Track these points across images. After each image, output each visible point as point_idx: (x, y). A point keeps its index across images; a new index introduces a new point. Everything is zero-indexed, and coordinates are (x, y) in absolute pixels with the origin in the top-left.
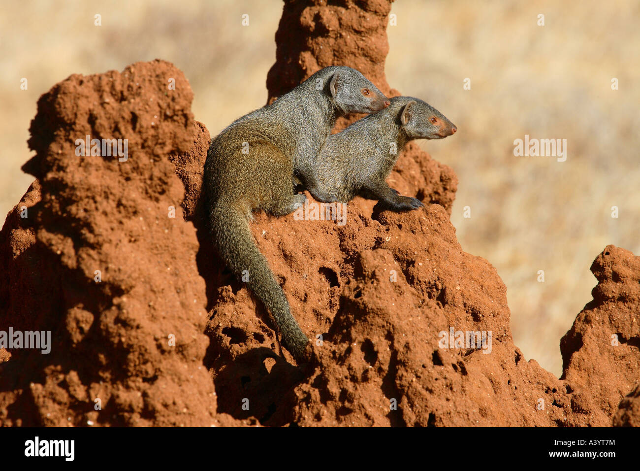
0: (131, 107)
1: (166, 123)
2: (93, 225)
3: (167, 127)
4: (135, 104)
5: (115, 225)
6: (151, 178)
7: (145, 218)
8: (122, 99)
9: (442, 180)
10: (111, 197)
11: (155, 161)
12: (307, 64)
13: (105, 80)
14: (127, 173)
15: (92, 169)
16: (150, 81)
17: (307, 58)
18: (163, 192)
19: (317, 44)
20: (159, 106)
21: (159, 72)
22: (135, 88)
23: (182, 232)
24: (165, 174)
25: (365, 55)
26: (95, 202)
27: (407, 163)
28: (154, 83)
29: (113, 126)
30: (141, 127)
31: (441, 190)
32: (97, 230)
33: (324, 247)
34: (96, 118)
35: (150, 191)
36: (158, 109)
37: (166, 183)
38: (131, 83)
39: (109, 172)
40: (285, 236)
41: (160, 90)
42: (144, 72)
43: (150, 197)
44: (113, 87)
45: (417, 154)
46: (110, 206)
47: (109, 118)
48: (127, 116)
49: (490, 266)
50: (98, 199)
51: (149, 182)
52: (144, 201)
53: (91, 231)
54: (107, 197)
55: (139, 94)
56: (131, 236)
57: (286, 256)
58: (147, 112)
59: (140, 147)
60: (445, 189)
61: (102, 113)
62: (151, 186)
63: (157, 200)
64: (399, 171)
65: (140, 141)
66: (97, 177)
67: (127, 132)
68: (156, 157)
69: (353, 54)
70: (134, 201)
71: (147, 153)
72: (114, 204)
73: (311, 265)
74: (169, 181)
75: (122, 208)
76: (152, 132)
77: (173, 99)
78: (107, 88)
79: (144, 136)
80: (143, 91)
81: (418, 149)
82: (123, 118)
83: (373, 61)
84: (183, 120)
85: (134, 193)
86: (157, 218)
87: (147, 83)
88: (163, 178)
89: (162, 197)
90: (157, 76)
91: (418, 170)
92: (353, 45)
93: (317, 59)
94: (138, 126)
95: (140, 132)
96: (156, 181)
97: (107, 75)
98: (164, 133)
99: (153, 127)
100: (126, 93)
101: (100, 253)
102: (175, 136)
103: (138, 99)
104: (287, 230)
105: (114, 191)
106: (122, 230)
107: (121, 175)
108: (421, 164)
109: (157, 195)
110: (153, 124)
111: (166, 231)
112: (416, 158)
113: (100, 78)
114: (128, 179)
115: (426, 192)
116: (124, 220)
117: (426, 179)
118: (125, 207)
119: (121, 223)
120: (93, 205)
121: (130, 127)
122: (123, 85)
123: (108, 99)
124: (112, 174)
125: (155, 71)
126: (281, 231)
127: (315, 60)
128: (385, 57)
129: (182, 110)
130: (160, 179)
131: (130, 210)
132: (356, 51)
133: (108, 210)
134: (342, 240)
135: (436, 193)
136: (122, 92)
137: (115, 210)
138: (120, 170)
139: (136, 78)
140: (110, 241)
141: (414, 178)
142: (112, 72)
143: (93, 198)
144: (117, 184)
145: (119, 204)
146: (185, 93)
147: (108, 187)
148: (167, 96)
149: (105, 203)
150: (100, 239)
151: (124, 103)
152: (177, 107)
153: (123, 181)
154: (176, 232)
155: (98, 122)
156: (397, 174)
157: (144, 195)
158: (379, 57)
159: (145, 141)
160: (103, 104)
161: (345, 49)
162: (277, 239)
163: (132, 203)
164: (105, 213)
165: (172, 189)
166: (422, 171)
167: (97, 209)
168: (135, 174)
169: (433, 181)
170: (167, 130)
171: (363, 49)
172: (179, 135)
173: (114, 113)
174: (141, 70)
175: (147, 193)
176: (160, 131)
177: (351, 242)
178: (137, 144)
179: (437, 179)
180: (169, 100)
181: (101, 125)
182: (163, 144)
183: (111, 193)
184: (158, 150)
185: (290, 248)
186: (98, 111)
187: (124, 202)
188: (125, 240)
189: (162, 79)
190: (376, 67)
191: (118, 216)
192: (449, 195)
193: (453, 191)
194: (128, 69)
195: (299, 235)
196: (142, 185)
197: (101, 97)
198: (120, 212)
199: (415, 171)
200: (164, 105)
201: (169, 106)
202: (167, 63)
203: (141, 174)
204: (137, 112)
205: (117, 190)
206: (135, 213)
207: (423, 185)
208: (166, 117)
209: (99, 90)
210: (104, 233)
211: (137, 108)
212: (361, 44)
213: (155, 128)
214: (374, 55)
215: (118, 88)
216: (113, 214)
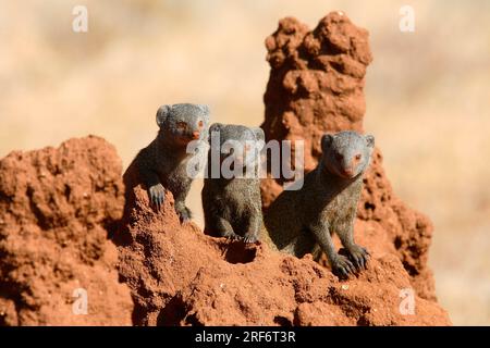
0: (65, 179)
1: (98, 194)
2: (31, 288)
3: (99, 198)
4: (68, 177)
5: (53, 288)
6: (85, 245)
7: (81, 281)
8: (57, 172)
9: (418, 227)
10: (48, 263)
11: (89, 229)
12: (290, 123)
13: (42, 155)
14: (63, 240)
15: (31, 238)
16: (83, 155)
17: (290, 117)
18: (97, 258)
19: (299, 105)
20: (91, 178)
21: (90, 147)
22: (69, 162)
23: (117, 293)
24: (98, 241)
25: (343, 114)
26: (34, 267)
27: (385, 212)
28: (86, 157)
29: (49, 197)
30: (74, 197)
31: (417, 237)
32: (36, 293)
33: (279, 298)
34: (33, 191)
35: (84, 256)
36: (90, 181)
37: (99, 249)
38: (66, 158)
39: (45, 239)
40: (241, 289)
41: (92, 163)
42: (77, 147)
43: (85, 262)
44: (49, 162)
45: (395, 203)
46: (47, 270)
47: (45, 191)
48: (61, 188)
49: (442, 310)
50: (36, 264)
51: (83, 248)
52: (79, 266)
53: (30, 294)
54: (44, 263)
55: (72, 168)
56: (68, 298)
57: (242, 308)
58: (79, 184)
59: (74, 216)
60: (421, 235)
61: (39, 186)
62: (85, 252)
63: (92, 264)
64: (378, 220)
65: (73, 211)
66: (35, 245)
67: (61, 202)
68: (89, 226)
69: (333, 113)
70: (69, 266)
71: (81, 221)
72: (51, 269)
73: (267, 314)
74: (102, 246)
75: (58, 272)
76: (84, 202)
77: (104, 172)
78: (44, 163)
79: (78, 206)
80: (76, 165)
81: (395, 199)
82: (58, 190)
83: (351, 119)
84: (114, 191)
85: (69, 258)
86: (92, 281)
87: (80, 158)
88: (96, 244)
89: (95, 262)
90: (90, 151)
91: (396, 218)
92: (332, 105)
93: (299, 118)
94: (71, 197)
95: (73, 203)
96: (90, 247)
97: (44, 151)
98: (96, 203)
99: (85, 198)
100: (60, 167)
101: (38, 314)
102: (106, 206)
103: (71, 172)
104: (244, 283)
105: (50, 257)
106: (59, 292)
107: (58, 242)
108: (398, 213)
109: (92, 260)
110: (85, 195)
111: (101, 293)
112: (394, 207)
113: (37, 154)
114: (64, 246)
115: (403, 239)
116: (61, 284)
117: (403, 226)
118: (61, 271)
119: (58, 286)
120: (32, 271)
121: (64, 198)
122: (57, 159)
123: (45, 172)
124: (49, 242)
125: (87, 145)
126: (237, 284)
127: (297, 120)
128: (362, 115)
129: (112, 182)
130: (94, 245)
131: (66, 274)
132: (334, 110)
133: (45, 274)
134: (296, 291)
135: (413, 239)
136: (57, 166)
137: (52, 275)
138: (57, 238)
139: (70, 153)
140: (48, 303)
141: (391, 226)
142: (48, 148)
143: (32, 264)
144: (53, 251)
145: (56, 269)
146: (115, 165)
147: (46, 254)
148: (98, 169)
149: (42, 267)
150: (38, 301)
151: (59, 176)
152: (107, 179)
153: (59, 247)
154: (111, 292)
155: (36, 194)
156: (377, 223)
157: (79, 260)
158: (357, 116)
159: (78, 210)
160: (39, 177)
161: (324, 109)
162: (234, 291)
163: (66, 268)
164: (43, 278)
165: (105, 254)
166: (400, 220)
167: (35, 274)
168: (70, 241)
169: (410, 228)
170: (98, 200)
171: (341, 109)
172: (110, 204)
173: (50, 186)
174: (74, 146)
175: (82, 258)
176: (92, 201)
177: (305, 293)
178: (70, 214)
179: (413, 226)
180: (100, 173)
181: (38, 197)
182: (95, 213)
183: (48, 259)
184: (91, 219)
185: (246, 300)
186: (35, 184)
187: (60, 267)
188: (62, 302)
189: (93, 154)
190: (354, 124)
191: (55, 280)
192: (425, 241)
193: (429, 237)
194: (63, 144)
195: (255, 287)
196: (77, 250)
197: (38, 171)
198: (56, 276)
199: (393, 220)
200: (96, 177)
201: (99, 178)
202: (99, 139)
203: (76, 241)
204: (71, 185)
205: (53, 256)
206: (71, 277)
207: (400, 232)
208: (98, 189)
209: (36, 164)
210: (42, 296)
211: (70, 180)
212: (339, 104)
213: (88, 198)
214: (352, 113)
215: (54, 162)
216: (50, 278)
